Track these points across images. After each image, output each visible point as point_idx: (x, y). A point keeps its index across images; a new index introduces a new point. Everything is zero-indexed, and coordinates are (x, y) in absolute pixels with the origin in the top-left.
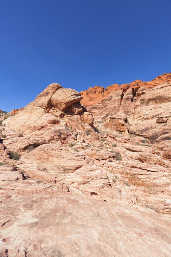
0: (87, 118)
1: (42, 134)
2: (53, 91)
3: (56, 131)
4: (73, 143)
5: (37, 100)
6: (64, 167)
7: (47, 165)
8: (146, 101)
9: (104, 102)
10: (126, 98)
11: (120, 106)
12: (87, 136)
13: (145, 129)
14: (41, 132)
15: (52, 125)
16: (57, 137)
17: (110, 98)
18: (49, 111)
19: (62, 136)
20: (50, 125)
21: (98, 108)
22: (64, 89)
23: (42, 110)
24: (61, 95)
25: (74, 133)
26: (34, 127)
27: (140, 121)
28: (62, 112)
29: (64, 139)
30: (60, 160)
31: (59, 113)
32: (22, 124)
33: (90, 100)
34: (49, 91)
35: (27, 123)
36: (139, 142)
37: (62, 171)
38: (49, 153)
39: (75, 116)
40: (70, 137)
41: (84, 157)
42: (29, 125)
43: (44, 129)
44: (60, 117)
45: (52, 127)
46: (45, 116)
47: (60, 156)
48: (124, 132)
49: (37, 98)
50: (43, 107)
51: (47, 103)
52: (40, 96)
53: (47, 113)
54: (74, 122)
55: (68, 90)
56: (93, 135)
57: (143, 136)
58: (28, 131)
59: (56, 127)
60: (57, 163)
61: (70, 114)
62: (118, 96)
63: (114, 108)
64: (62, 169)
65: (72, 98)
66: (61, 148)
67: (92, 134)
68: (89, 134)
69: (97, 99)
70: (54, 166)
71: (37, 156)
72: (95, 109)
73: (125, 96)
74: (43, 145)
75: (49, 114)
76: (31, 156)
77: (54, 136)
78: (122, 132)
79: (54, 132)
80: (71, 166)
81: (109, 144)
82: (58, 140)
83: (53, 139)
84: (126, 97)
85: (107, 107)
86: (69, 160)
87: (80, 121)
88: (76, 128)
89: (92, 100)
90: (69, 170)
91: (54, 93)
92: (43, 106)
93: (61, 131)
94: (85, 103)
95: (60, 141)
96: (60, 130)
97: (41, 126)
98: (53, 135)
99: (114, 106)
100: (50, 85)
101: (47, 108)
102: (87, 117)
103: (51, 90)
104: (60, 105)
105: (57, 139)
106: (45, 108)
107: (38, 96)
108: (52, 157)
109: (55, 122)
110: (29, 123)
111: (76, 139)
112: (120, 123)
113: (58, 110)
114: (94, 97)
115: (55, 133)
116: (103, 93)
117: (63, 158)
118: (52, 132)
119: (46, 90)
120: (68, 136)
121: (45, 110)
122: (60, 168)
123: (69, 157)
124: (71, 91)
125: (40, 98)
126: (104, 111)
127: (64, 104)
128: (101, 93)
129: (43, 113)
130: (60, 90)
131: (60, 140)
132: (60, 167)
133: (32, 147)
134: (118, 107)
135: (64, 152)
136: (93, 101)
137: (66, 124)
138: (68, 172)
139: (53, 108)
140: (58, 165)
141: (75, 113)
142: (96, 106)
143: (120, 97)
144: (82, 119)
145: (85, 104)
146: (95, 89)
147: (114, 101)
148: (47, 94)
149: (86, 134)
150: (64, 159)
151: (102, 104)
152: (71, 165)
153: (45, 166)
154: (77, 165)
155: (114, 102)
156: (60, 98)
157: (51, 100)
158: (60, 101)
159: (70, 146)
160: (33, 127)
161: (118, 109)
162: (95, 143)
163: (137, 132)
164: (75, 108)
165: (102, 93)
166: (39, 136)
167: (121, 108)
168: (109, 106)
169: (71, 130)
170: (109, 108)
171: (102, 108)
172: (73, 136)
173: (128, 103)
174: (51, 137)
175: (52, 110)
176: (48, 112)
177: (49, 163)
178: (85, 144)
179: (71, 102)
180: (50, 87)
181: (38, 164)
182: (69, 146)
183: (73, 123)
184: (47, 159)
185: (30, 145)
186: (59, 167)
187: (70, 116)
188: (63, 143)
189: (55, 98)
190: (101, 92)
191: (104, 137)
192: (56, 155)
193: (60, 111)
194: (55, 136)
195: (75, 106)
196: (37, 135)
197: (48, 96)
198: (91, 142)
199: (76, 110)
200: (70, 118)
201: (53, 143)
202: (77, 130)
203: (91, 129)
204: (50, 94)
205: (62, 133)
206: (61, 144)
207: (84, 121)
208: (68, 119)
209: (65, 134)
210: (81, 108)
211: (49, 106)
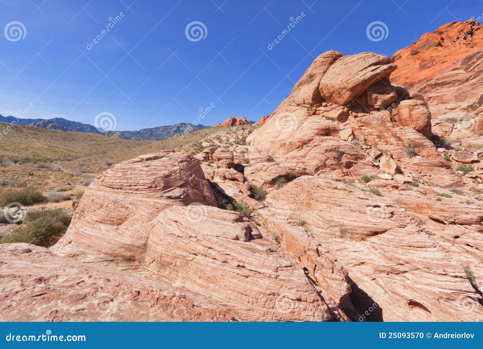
0: (410, 116)
1: (304, 157)
2: (323, 68)
3: (331, 150)
4: (369, 175)
5: (294, 94)
6: (342, 226)
7: (307, 216)
9: (473, 63)
12: (411, 157)
14: (302, 152)
15: (322, 137)
16: (333, 162)
18: (316, 111)
19: (344, 160)
20: (317, 137)
21: (449, 83)
22: (348, 59)
23: (303, 111)
24: (339, 74)
25: (373, 153)
26: (289, 145)
28: (344, 108)
29: (349, 165)
30: (333, 211)
31: (336, 113)
32: (271, 141)
33: (423, 67)
34: (315, 72)
35: (279, 138)
37: (337, 233)
38: (312, 194)
39: (376, 114)
40: (363, 161)
41: (391, 209)
42: (283, 140)
43: (308, 147)
44: (340, 121)
45: (322, 141)
46: (308, 121)
47: (334, 202)
49: (293, 91)
50: (304, 105)
51: (311, 95)
52: (299, 86)
53: (312, 115)
54: (372, 128)
55: (355, 58)
56: (428, 156)
58: (281, 151)
59: (330, 142)
60: (327, 215)
61: (363, 111)
64: (337, 229)
65: (367, 74)
66: (335, 186)
67: (424, 153)
68: (416, 154)
70: (321, 219)
71: (291, 196)
72: (439, 88)
74: (302, 177)
75: (316, 116)
76: (282, 196)
77: (326, 160)
79: (327, 151)
80: (358, 227)
82: (334, 167)
83: (325, 166)
86: (352, 213)
87: (389, 124)
88: (377, 140)
89: (429, 65)
90: (352, 234)
91: (325, 72)
92: (304, 103)
93: (341, 150)
94: (407, 78)
95: (339, 170)
96: (339, 147)
97: (302, 140)
98: (323, 158)
100: (318, 58)
101: (312, 105)
102: (411, 110)
103: (318, 68)
104: (339, 94)
105: (332, 165)
106: (308, 106)
107: (296, 86)
108: (317, 201)
109: (328, 132)
110: (282, 137)
111: (378, 167)
113: (334, 106)
114: (437, 56)
115: (328, 154)
116: (469, 36)
117: (340, 206)
118: (323, 152)
119: (309, 71)
120: (356, 159)
121: (308, 110)
122: (333, 226)
123: (352, 206)
124: (364, 59)
125: (300, 90)
126: (472, 89)
127: (348, 90)
129: (305, 117)
130: (338, 63)
131: (338, 167)
132: (332, 224)
133: (283, 179)
135: (342, 193)
136: (432, 68)
137: (353, 134)
138: (351, 238)
139: (324, 104)
140: (329, 218)
141: (376, 107)
142: (444, 78)
144: (396, 118)
145: (408, 81)
146: (441, 33)
148: (311, 77)
149: (406, 154)
150: (342, 208)
151: (466, 69)
152: (357, 224)
153: (305, 216)
154: (371, 227)
156: (339, 81)
157: (320, 87)
158: (337, 86)
159: (363, 181)
160: (288, 143)
162: (433, 176)
164: (374, 96)
165: (465, 38)
166: (298, 159)
169: (364, 147)
171: (467, 80)
172: (369, 159)
174: (321, 161)
175: (322, 108)
176: (314, 114)
177: (311, 212)
178: (399, 178)
179: (364, 82)
180: (318, 62)
181: (293, 212)
182: (359, 180)
183: (370, 130)
184: (308, 205)
185: (280, 176)
186: (330, 223)
187: (362, 114)
188: (347, 174)
189: (327, 82)
191: (468, 160)
192: (325, 199)
193: (339, 108)
194: (329, 160)
195: (374, 90)
196: (294, 157)
197: (313, 82)
198: (423, 174)
199: (376, 99)
200: (363, 120)
201: (324, 172)
202: (382, 145)
203: (420, 141)
204: (316, 77)
205: (342, 153)
206: (340, 175)
207: (400, 123)
208: (358, 121)
209: (349, 154)
210: (391, 92)
211: (317, 100)
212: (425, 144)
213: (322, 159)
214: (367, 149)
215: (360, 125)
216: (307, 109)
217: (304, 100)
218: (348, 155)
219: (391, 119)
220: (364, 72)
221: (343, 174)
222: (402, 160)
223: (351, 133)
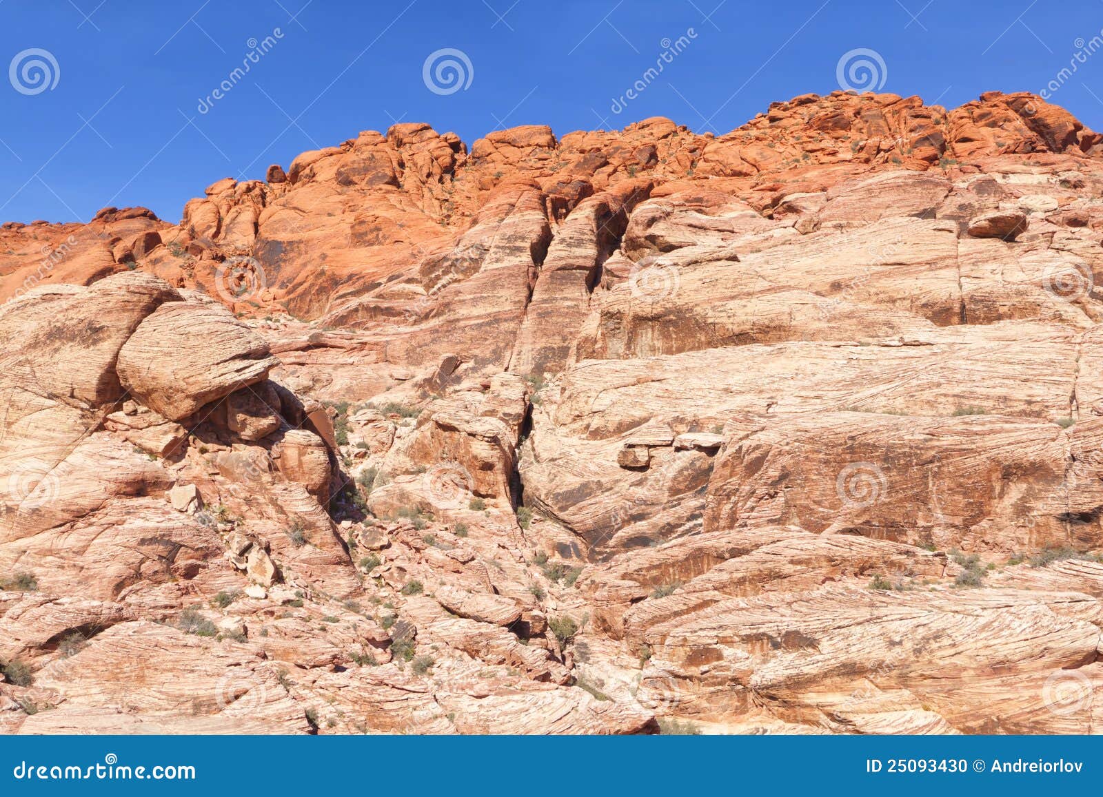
0: (300, 464)
1: (81, 552)
2: (126, 320)
3: (152, 541)
4: (228, 590)
5: (33, 354)
6: (195, 698)
7: (138, 697)
8: (624, 322)
9: (438, 278)
10: (561, 264)
11: (525, 313)
12: (298, 547)
13: (579, 489)
14: (72, 540)
15: (128, 501)
16: (158, 567)
17: (474, 254)
18: (106, 420)
19: (182, 562)
20: (116, 502)
23: (68, 416)
24: (170, 354)
25: (237, 541)
26: (30, 514)
27: (575, 440)
28: (177, 430)
29: (190, 572)
30: (182, 680)
31: (160, 437)
33: (357, 238)
34: (104, 321)
36: (548, 553)
37: (189, 710)
38: (146, 660)
39: (244, 452)
40: (217, 561)
42: (3, 495)
43: (91, 525)
44: (168, 458)
45: (128, 513)
46: (85, 448)
47: (183, 667)
48: (492, 501)
50: (71, 400)
51: (95, 382)
52: (50, 335)
53: (96, 430)
54: (234, 480)
56: (322, 545)
57: (566, 524)
59: (149, 515)
60: (173, 689)
61: (219, 439)
62: (520, 249)
63: (489, 324)
64: (189, 704)
65: (228, 376)
67: (317, 539)
68: (305, 542)
69: (403, 234)
70: (163, 697)
71: (104, 668)
72: (380, 318)
73: (555, 251)
74: (116, 626)
75: (106, 436)
76: (81, 670)
77: (142, 562)
78: (485, 501)
79: (143, 542)
81: (391, 583)
82: (159, 577)
83: (138, 576)
84: (561, 258)
85: (452, 317)
86: (208, 679)
87: (266, 478)
88: (245, 508)
89: (370, 237)
90: (209, 706)
91: (132, 330)
92: (72, 396)
93: (174, 539)
94: (324, 257)
95: (170, 584)
96: (170, 531)
97: (73, 508)
98: (135, 558)
99: (490, 310)
101: (94, 405)
102: (301, 454)
103: (115, 315)
104: (169, 398)
105: (156, 573)
106: (84, 405)
108: (156, 669)
109: (140, 487)
111: (245, 571)
112: (475, 458)
113: (154, 417)
114: (387, 220)
115: (144, 548)
116: (448, 177)
117: (192, 671)
118: (134, 543)
119: (85, 309)
120: (205, 557)
121: (83, 416)
122: (183, 703)
123: (208, 669)
124: (222, 338)
125: (56, 350)
126: (434, 341)
127: (187, 397)
128: (433, 181)
129: (75, 435)
131: (168, 576)
132: (182, 699)
133: (76, 636)
134: (513, 319)
137: (198, 496)
138: (207, 712)
139: (128, 406)
140: (177, 693)
141: (244, 437)
142: (392, 296)
143: (526, 258)
144: (278, 463)
145: (326, 266)
146: (401, 144)
147: (494, 283)
148: (94, 331)
149: (290, 540)
150: (195, 674)
151: (428, 287)
153: (134, 698)
155: (494, 285)
156: (168, 371)
157: (119, 367)
158: (164, 381)
159: (218, 604)
161: (514, 333)
162: (327, 580)
163: (549, 502)
164: (240, 417)
165: (441, 181)
167: (528, 322)
168: (463, 311)
170: (462, 324)
171: (426, 317)
172: (231, 554)
173: (566, 299)
174: (129, 565)
175: (119, 415)
176: (101, 428)
177: (146, 689)
178: (279, 593)
179: (222, 390)
180: (112, 297)
181: (110, 696)
182: (210, 602)
183: (232, 487)
184: (141, 678)
185: (70, 632)
186: (178, 699)
187: (216, 447)
188: (186, 592)
189: (139, 363)
190: (436, 170)
191: (377, 545)
192: (170, 665)
193: (166, 427)
194: (148, 563)
195: (240, 407)
197: (99, 346)
198: (314, 578)
199: (244, 424)
200: (218, 460)
201: (136, 592)
202: (253, 518)
203: (311, 519)
204: (110, 337)
205: (177, 547)
206: (173, 596)
207: (286, 474)
208: (208, 461)
209: (192, 549)
210: (271, 414)
211: (108, 395)
212: (318, 524)
213: (131, 560)
214: (225, 531)
215: (211, 471)
216: (80, 412)
217: (73, 390)
218: (189, 551)
219: (269, 466)
220: (223, 368)
221: (180, 593)
222: (284, 551)
223: (194, 494)
